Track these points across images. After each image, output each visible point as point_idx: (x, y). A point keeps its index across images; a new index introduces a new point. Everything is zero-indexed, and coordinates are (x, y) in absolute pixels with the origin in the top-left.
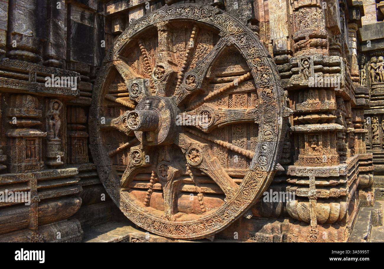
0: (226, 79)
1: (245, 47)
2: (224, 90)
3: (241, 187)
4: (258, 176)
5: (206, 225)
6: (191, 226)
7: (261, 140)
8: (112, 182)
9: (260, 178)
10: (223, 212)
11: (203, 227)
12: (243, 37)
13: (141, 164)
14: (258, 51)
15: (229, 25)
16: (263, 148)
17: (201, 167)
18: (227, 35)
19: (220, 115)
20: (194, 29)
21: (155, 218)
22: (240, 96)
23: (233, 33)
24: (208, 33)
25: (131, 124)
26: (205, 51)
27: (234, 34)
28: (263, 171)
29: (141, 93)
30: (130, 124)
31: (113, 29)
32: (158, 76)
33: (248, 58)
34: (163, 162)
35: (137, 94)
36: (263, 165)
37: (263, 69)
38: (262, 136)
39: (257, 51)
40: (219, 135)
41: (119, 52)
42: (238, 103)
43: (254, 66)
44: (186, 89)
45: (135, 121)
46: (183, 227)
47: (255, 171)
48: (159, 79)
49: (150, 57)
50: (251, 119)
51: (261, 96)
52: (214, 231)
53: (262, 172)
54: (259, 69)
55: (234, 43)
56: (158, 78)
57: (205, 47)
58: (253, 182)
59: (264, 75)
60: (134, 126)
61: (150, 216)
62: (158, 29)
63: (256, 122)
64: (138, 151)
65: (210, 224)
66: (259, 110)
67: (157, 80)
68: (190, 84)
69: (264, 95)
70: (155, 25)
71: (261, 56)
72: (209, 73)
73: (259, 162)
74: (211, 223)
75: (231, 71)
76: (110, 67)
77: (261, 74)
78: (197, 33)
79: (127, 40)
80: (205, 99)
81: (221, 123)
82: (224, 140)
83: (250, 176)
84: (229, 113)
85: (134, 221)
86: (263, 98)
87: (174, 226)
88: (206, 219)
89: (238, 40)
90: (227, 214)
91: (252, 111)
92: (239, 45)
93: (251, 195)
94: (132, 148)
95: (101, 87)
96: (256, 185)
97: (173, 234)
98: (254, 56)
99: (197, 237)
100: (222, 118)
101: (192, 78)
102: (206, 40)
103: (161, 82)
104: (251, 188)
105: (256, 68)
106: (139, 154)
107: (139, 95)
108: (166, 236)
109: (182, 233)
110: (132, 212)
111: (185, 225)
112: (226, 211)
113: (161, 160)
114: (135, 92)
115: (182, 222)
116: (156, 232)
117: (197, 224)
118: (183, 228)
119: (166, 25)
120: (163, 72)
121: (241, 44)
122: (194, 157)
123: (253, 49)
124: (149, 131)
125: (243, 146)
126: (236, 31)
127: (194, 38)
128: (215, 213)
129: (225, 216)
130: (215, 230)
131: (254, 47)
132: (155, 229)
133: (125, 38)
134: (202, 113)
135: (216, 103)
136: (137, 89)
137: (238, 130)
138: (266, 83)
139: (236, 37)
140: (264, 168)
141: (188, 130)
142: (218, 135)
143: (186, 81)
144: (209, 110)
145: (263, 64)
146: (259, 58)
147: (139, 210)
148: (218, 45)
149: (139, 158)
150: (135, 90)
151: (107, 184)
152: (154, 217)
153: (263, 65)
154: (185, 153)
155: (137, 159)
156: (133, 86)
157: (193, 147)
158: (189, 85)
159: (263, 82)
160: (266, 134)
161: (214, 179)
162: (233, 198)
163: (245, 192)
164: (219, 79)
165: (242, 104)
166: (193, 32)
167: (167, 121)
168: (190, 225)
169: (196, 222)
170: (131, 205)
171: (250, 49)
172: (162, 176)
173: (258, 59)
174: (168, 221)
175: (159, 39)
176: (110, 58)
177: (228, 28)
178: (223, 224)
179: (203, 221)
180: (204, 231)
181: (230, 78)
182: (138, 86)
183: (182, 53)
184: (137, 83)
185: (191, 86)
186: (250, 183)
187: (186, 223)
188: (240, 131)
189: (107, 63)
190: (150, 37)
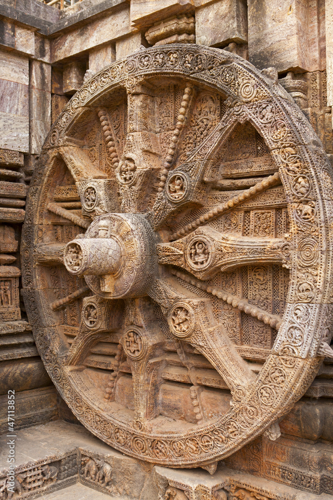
0: (239, 182)
1: (267, 125)
2: (235, 204)
3: (257, 382)
4: (286, 365)
5: (200, 444)
6: (176, 444)
7: (293, 299)
8: (54, 355)
9: (289, 368)
10: (226, 425)
11: (195, 448)
12: (265, 108)
13: (99, 329)
14: (290, 133)
15: (242, 84)
16: (296, 314)
17: (192, 340)
18: (238, 104)
19: (224, 250)
20: (187, 90)
21: (120, 424)
22: (263, 214)
23: (249, 100)
24: (211, 98)
25: (71, 263)
26: (205, 131)
27: (251, 101)
28: (295, 357)
29: (99, 204)
30: (69, 264)
31: (65, 87)
32: (125, 176)
33: (274, 146)
34: (131, 327)
35: (93, 207)
36: (295, 345)
37: (298, 167)
38: (294, 292)
39: (289, 135)
40: (226, 284)
41: (67, 130)
42: (260, 227)
43: (283, 162)
44: (169, 200)
45: (77, 257)
46: (162, 443)
47: (282, 355)
48: (127, 182)
49: (118, 139)
50: (276, 260)
51: (295, 219)
52: (212, 457)
53: (293, 358)
54: (291, 168)
55: (250, 119)
56: (125, 179)
57: (205, 123)
58: (278, 375)
59: (300, 180)
60: (75, 267)
61: (113, 420)
62: (128, 92)
63: (284, 266)
64: (93, 305)
65: (206, 444)
66: (290, 244)
67: (124, 183)
68: (175, 192)
69: (299, 216)
70: (122, 84)
71: (295, 143)
72: (209, 172)
73: (289, 340)
74: (208, 441)
75: (248, 169)
76: (53, 157)
77: (295, 177)
78: (192, 97)
79: (79, 109)
80: (202, 218)
81: (225, 264)
82: (235, 293)
83: (272, 363)
84: (239, 247)
85: (87, 425)
86: (297, 223)
87: (149, 440)
88: (200, 434)
89: (257, 112)
90: (234, 429)
91: (279, 244)
92: (258, 122)
93: (275, 398)
94: (85, 299)
95: (40, 192)
96: (283, 381)
97: (147, 455)
98: (282, 144)
99: (186, 465)
100: (227, 256)
101: (179, 181)
102: (207, 110)
103: (130, 187)
104: (275, 386)
105: (287, 165)
106: (95, 311)
107: (95, 208)
108: (136, 457)
109: (160, 454)
110: (84, 409)
111: (166, 442)
112: (232, 423)
113: (129, 323)
114: (89, 203)
115: (160, 435)
116: (121, 447)
117: (185, 440)
118: (162, 446)
119: (141, 84)
120: (134, 170)
121: (262, 121)
122: (181, 321)
123: (283, 129)
124: (104, 275)
125: (267, 307)
126: (254, 95)
127: (186, 107)
128: (215, 424)
129: (232, 433)
130: (214, 456)
131: (284, 126)
132: (118, 442)
133: (76, 106)
134: (194, 244)
135: (221, 226)
136: (94, 198)
137: (258, 277)
138: (302, 194)
139: (254, 107)
140: (296, 351)
141: (174, 274)
142: (224, 283)
143: (169, 187)
144: (205, 240)
145: (298, 158)
146: (292, 147)
147: (95, 407)
148: (223, 121)
149: (95, 317)
150: (90, 198)
151: (47, 358)
152: (117, 422)
153: (298, 160)
154: (167, 315)
155: (92, 320)
156: (87, 192)
157: (180, 304)
158: (173, 194)
159: (298, 193)
160: (301, 289)
161: (214, 364)
162: (245, 401)
163: (264, 392)
164: (227, 183)
165: (266, 229)
166: (185, 97)
167: (133, 258)
168: (174, 442)
169: (184, 437)
170: (83, 396)
171: (277, 129)
172: (131, 352)
173: (289, 149)
174: (139, 431)
175: (129, 108)
176: (54, 141)
177: (239, 90)
178: (227, 445)
179: (195, 437)
180: (196, 455)
181: (245, 181)
182: (95, 192)
183: (168, 133)
184: (93, 186)
185: (177, 197)
186: (272, 376)
187: (168, 437)
188: (262, 279)
189: (49, 149)
190: (118, 104)
